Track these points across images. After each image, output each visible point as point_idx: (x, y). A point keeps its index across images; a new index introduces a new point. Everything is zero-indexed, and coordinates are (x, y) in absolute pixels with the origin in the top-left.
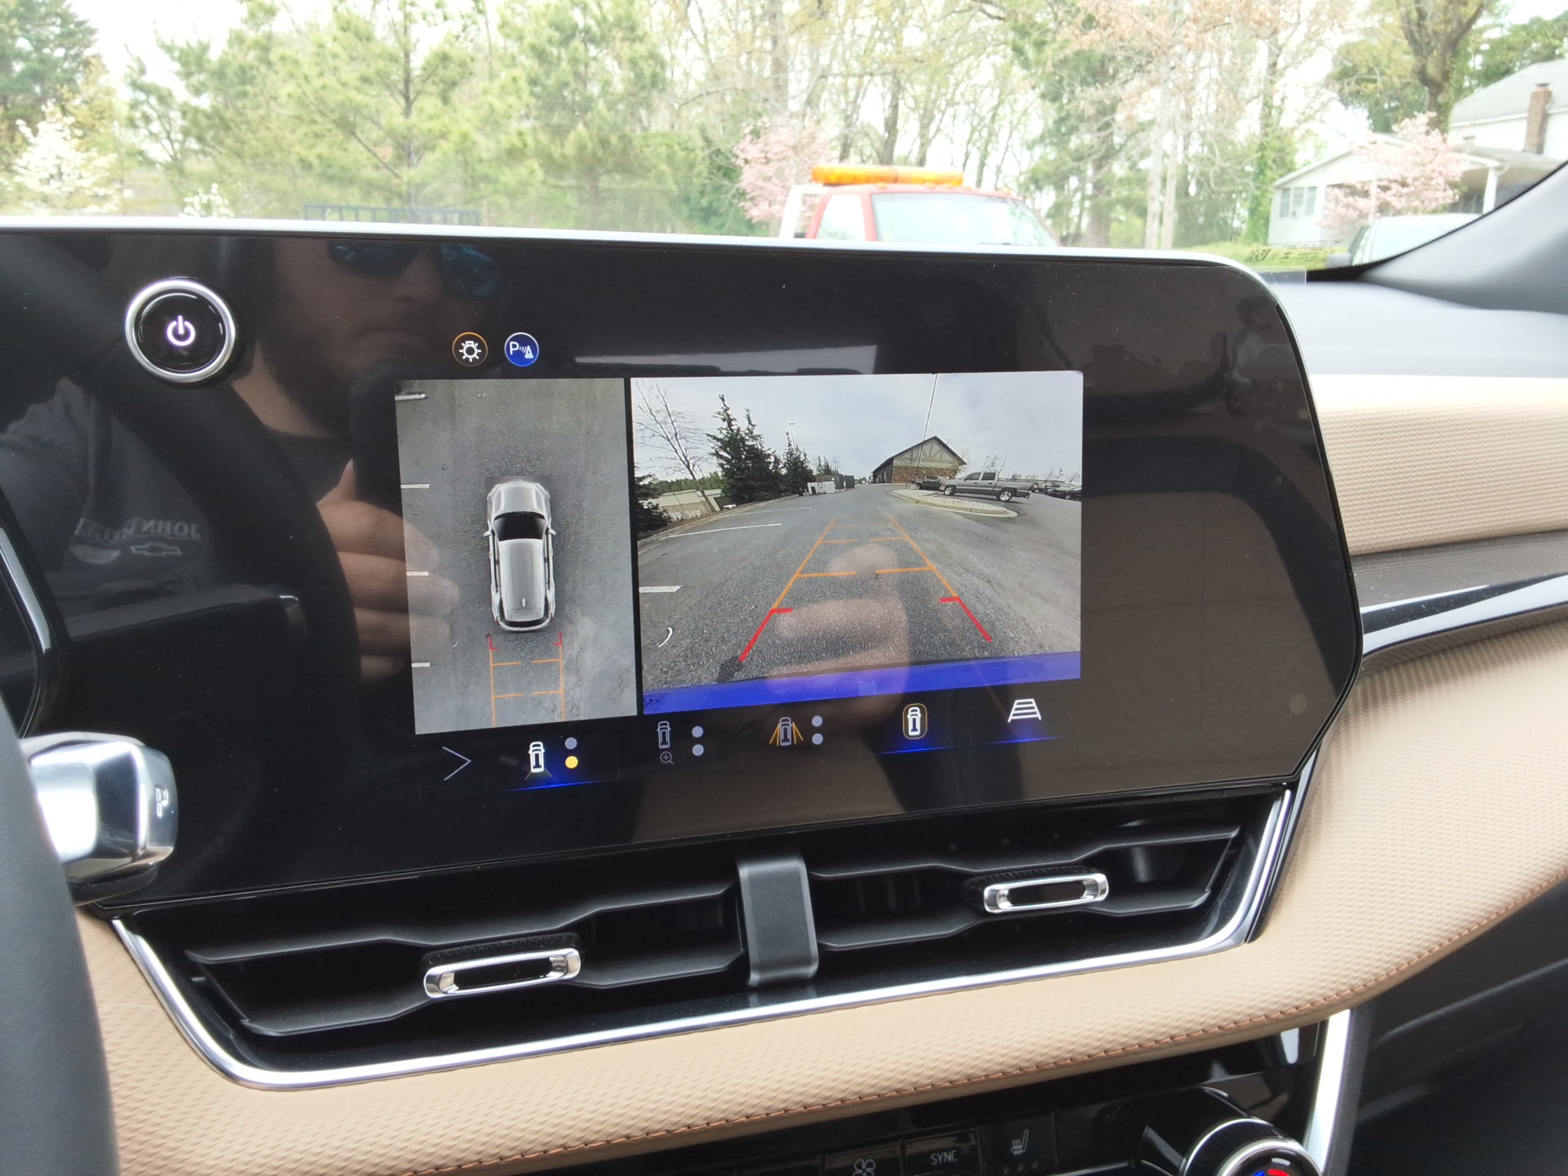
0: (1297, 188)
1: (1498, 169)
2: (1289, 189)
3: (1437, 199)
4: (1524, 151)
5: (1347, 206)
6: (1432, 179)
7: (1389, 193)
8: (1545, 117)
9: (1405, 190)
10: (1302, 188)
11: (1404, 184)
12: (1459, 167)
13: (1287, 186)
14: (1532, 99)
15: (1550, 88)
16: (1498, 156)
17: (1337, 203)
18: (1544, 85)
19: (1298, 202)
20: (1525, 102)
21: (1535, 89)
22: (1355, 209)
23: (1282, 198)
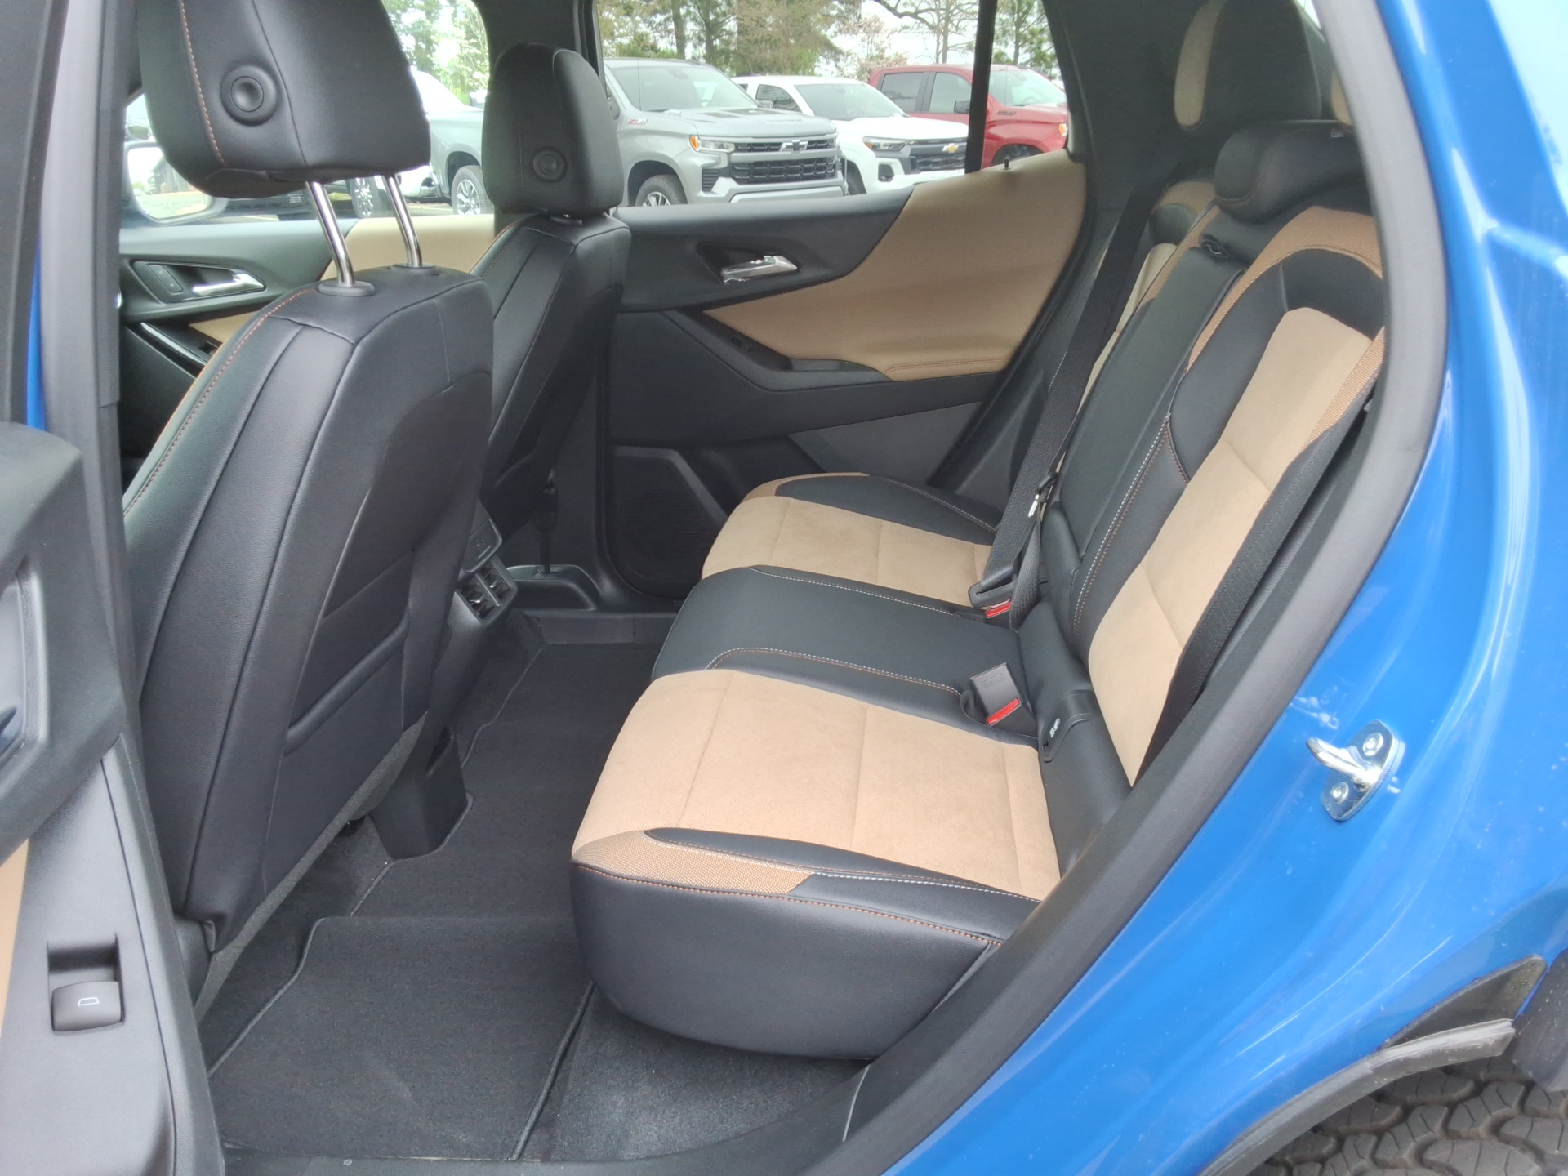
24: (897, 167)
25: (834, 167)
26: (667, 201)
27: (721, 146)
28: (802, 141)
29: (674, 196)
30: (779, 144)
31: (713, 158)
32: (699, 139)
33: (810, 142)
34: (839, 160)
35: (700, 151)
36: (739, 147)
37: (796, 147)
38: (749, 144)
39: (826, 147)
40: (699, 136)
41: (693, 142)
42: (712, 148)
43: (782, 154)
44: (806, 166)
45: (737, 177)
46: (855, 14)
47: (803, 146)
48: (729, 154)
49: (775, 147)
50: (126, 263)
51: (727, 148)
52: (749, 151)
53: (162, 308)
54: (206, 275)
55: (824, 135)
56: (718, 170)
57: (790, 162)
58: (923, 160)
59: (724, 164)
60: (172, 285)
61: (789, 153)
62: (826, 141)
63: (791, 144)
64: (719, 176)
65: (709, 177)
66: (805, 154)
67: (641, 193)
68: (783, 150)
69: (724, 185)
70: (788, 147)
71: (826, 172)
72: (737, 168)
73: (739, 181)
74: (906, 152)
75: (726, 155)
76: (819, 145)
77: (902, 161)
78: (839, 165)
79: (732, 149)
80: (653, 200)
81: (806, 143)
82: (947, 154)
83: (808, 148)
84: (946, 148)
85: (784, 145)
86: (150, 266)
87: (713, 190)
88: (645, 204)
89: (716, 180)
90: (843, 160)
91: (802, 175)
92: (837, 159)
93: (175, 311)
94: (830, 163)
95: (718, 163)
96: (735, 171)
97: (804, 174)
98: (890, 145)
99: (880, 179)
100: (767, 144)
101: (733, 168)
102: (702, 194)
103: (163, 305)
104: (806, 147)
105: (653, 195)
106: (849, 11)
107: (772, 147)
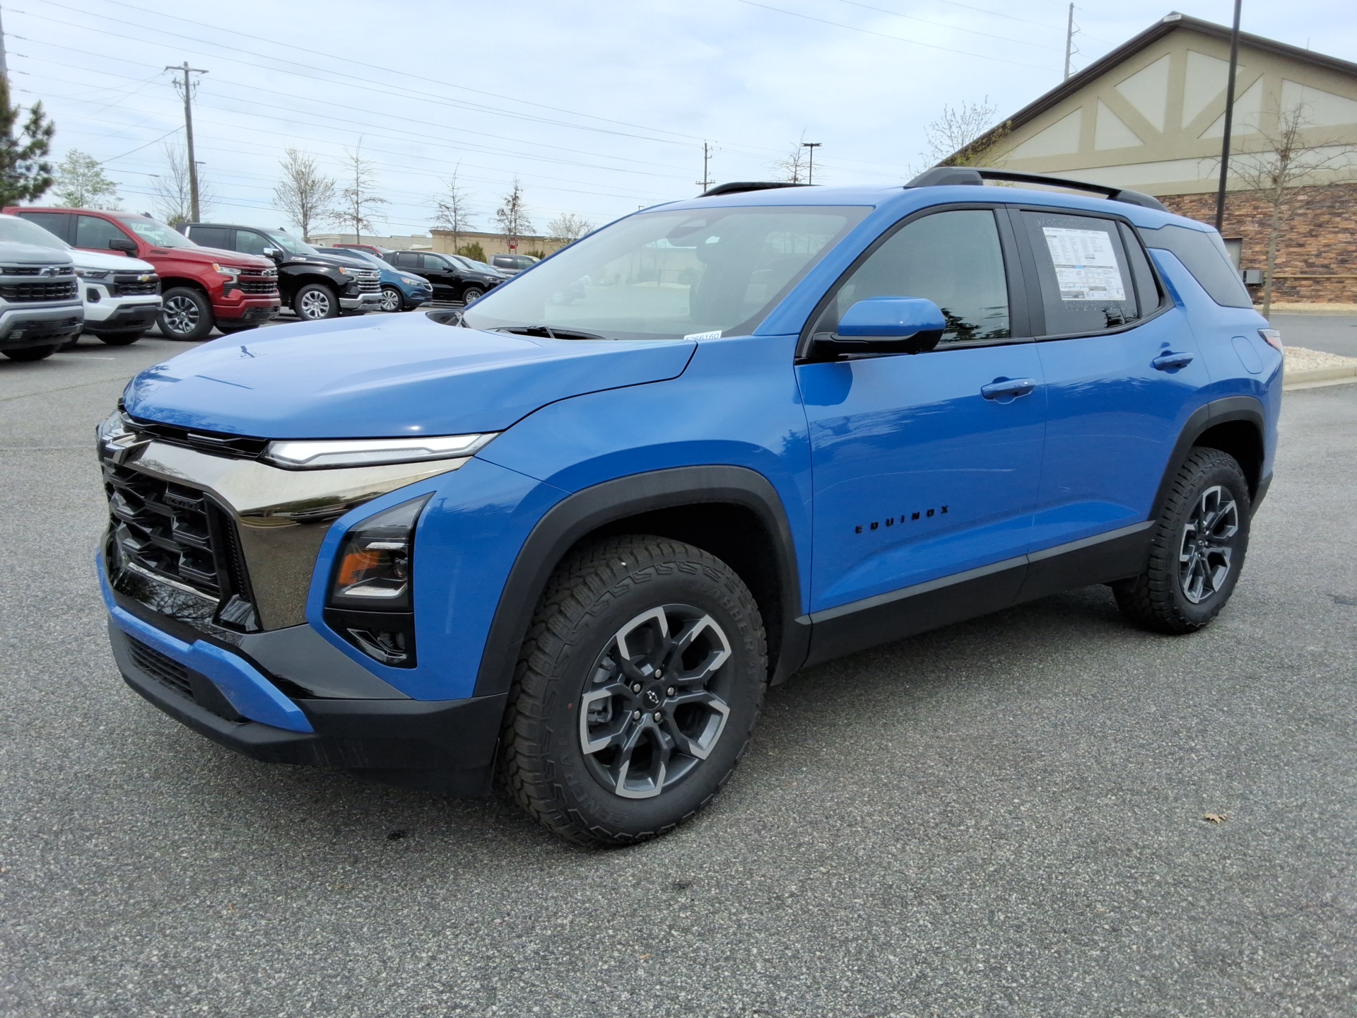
24: (103, 290)
28: (56, 268)
30: (39, 270)
33: (61, 269)
34: (71, 284)
36: (6, 271)
37: (52, 272)
38: (14, 269)
39: (69, 273)
43: (41, 277)
44: (58, 288)
47: (56, 272)
49: (34, 271)
52: (15, 274)
57: (47, 285)
58: (124, 286)
61: (46, 277)
62: (69, 268)
63: (48, 270)
66: (57, 278)
68: (43, 275)
70: (47, 272)
73: (9, 300)
74: (110, 279)
77: (108, 286)
82: (141, 283)
84: (140, 278)
85: (43, 271)
97: (57, 295)
98: (94, 273)
99: (89, 301)
100: (28, 269)
104: (58, 273)
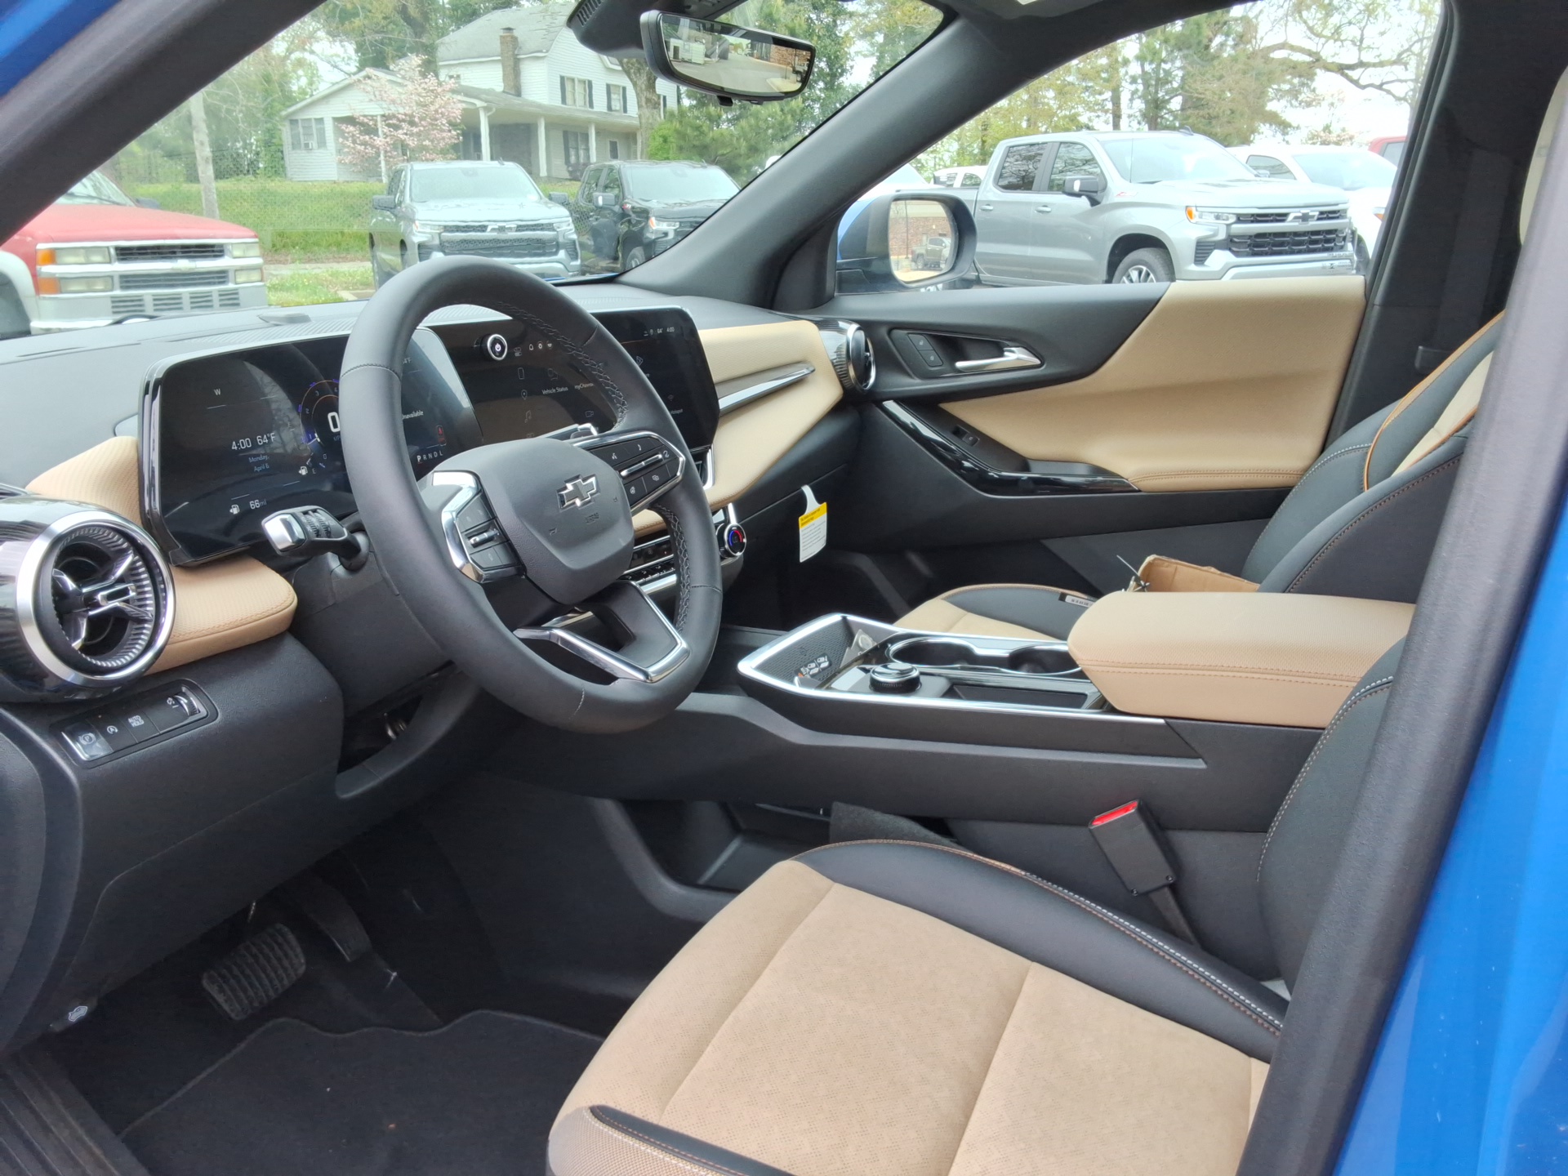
0: (303, 120)
1: (486, 109)
2: (297, 121)
3: (443, 139)
4: (504, 92)
5: (365, 144)
6: (436, 120)
7: (400, 131)
8: (517, 62)
9: (415, 130)
10: (310, 120)
11: (412, 123)
12: (456, 107)
13: (294, 118)
14: (502, 43)
15: (516, 33)
16: (484, 96)
17: (354, 142)
18: (509, 29)
19: (308, 134)
20: (496, 46)
21: (502, 33)
22: (373, 147)
23: (292, 130)
25: (1344, 239)
26: (1152, 276)
27: (1218, 218)
28: (1312, 211)
29: (1161, 271)
30: (1286, 215)
31: (1210, 230)
32: (1197, 210)
33: (1322, 213)
34: (1350, 232)
35: (1196, 223)
36: (1240, 219)
37: (1305, 218)
38: (1253, 215)
39: (1337, 218)
40: (1196, 207)
41: (1190, 214)
42: (1211, 219)
43: (1288, 225)
44: (1313, 237)
45: (1234, 249)
46: (1309, 86)
47: (1313, 217)
48: (1228, 226)
49: (1281, 217)
50: (883, 331)
51: (1227, 219)
52: (1252, 222)
53: (914, 385)
54: (970, 349)
55: (1337, 205)
56: (1214, 242)
57: (1296, 234)
59: (1222, 236)
60: (932, 358)
61: (1297, 224)
62: (1339, 211)
63: (1300, 215)
64: (1215, 249)
65: (1203, 250)
66: (1314, 225)
67: (1121, 266)
68: (1291, 221)
69: (1219, 259)
70: (1296, 218)
71: (1335, 244)
72: (1236, 240)
73: (1237, 254)
75: (1225, 226)
76: (1330, 215)
78: (1349, 238)
79: (1233, 219)
80: (1134, 274)
81: (1317, 213)
83: (1319, 219)
85: (1291, 216)
86: (910, 335)
87: (1206, 263)
88: (1125, 278)
89: (1211, 253)
90: (1353, 233)
91: (1308, 247)
92: (1347, 231)
93: (931, 389)
94: (1340, 235)
95: (1215, 235)
96: (1231, 243)
97: (1311, 246)
100: (1272, 215)
101: (1231, 241)
102: (1193, 267)
103: (918, 381)
104: (1316, 218)
105: (1136, 269)
106: (1303, 85)
107: (1278, 218)
